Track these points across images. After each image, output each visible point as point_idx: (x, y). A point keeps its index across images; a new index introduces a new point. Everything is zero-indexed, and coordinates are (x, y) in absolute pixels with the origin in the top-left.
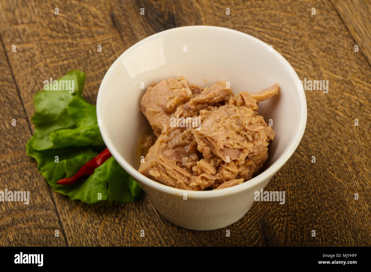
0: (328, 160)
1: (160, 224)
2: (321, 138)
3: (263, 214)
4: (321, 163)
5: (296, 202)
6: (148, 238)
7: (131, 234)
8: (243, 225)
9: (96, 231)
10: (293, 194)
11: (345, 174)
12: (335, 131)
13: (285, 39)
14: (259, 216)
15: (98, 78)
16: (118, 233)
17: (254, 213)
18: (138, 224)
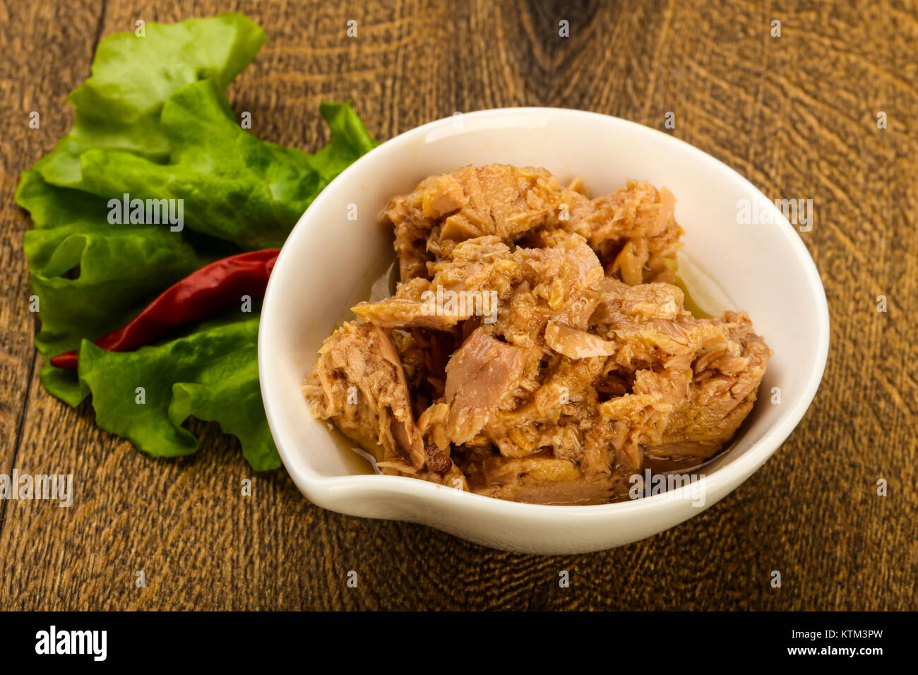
0: (796, 504)
1: (272, 499)
2: (810, 441)
3: (548, 579)
4: (772, 506)
5: (649, 581)
6: (222, 521)
7: (186, 495)
8: (483, 586)
9: (104, 454)
10: (655, 558)
11: (820, 558)
12: (857, 436)
13: (855, 148)
14: (536, 580)
15: (315, 69)
16: (155, 482)
17: (528, 567)
18: (217, 477)
